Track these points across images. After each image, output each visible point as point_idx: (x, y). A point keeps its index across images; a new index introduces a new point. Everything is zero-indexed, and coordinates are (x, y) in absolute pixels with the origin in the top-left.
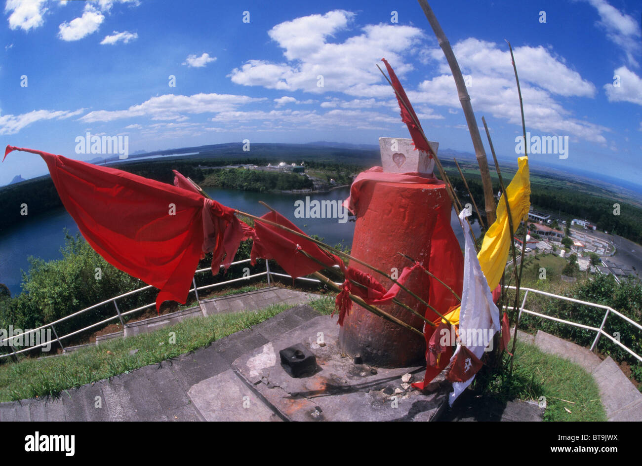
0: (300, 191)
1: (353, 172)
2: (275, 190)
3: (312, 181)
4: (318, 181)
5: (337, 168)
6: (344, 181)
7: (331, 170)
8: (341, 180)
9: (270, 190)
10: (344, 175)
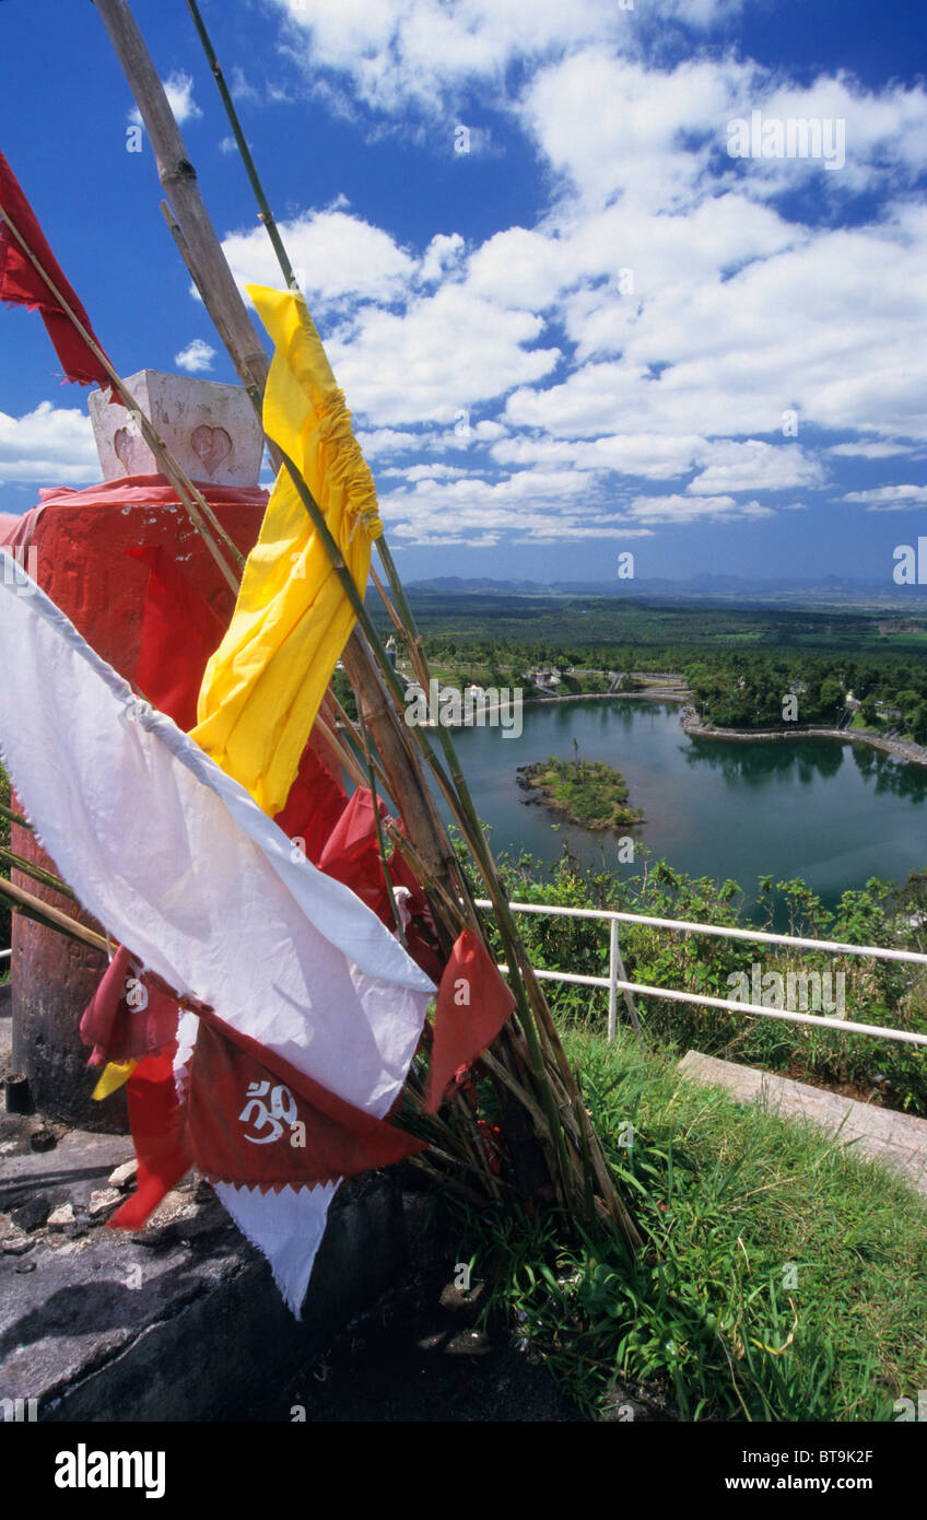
5: (489, 654)
7: (471, 660)
10: (510, 672)
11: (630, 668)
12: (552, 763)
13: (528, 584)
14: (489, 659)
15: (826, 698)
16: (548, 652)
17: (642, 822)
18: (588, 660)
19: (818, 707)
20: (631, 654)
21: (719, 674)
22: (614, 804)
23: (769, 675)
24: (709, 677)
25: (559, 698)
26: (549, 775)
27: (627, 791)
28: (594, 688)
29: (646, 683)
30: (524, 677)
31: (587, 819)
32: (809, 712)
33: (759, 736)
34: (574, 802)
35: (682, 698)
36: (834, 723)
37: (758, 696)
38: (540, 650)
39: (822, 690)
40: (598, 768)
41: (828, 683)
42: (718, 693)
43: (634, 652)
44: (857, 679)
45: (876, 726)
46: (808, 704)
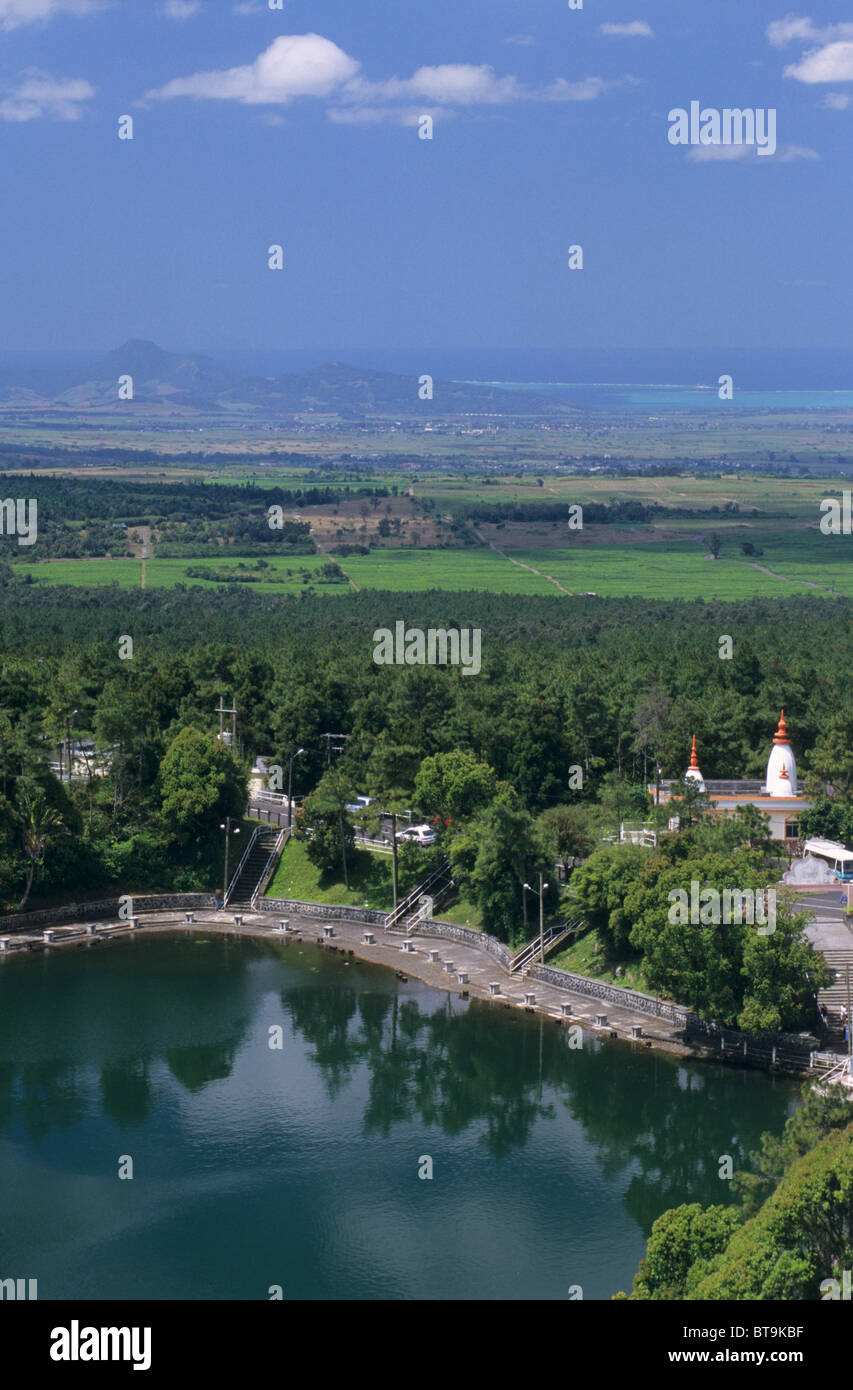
15: (183, 794)
19: (156, 826)
32: (126, 846)
36: (213, 885)
39: (165, 764)
41: (182, 743)
44: (276, 718)
45: (355, 883)
46: (120, 821)
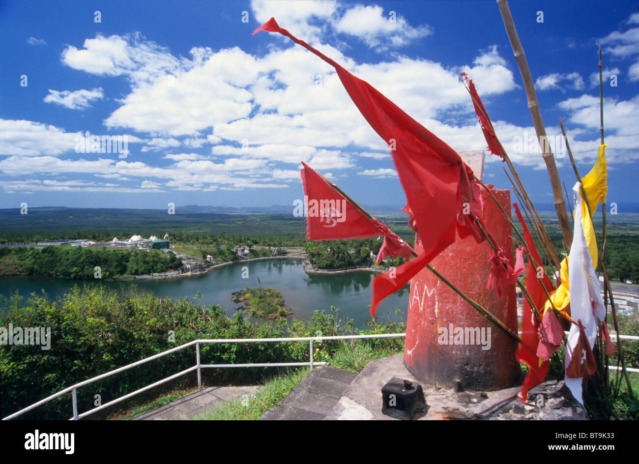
0: (162, 274)
1: (236, 244)
2: (125, 275)
3: (181, 259)
4: (190, 259)
5: (215, 240)
6: (226, 257)
7: (207, 243)
8: (221, 256)
9: (117, 276)
10: (226, 249)
11: (280, 245)
12: (248, 290)
13: (231, 208)
14: (215, 243)
15: (363, 255)
16: (243, 239)
17: (291, 314)
18: (261, 242)
19: (360, 258)
20: (280, 239)
21: (319, 246)
22: (278, 306)
23: (340, 246)
24: (315, 248)
25: (249, 260)
26: (247, 295)
27: (284, 300)
28: (265, 255)
29: (287, 252)
30: (232, 250)
31: (267, 314)
32: (357, 261)
33: (337, 272)
34: (261, 306)
35: (303, 258)
36: (366, 265)
37: (336, 255)
38: (239, 238)
39: (361, 251)
40: (269, 291)
41: (363, 249)
42: (319, 255)
43: (281, 238)
44: (374, 246)
45: (383, 265)
46: (356, 258)
